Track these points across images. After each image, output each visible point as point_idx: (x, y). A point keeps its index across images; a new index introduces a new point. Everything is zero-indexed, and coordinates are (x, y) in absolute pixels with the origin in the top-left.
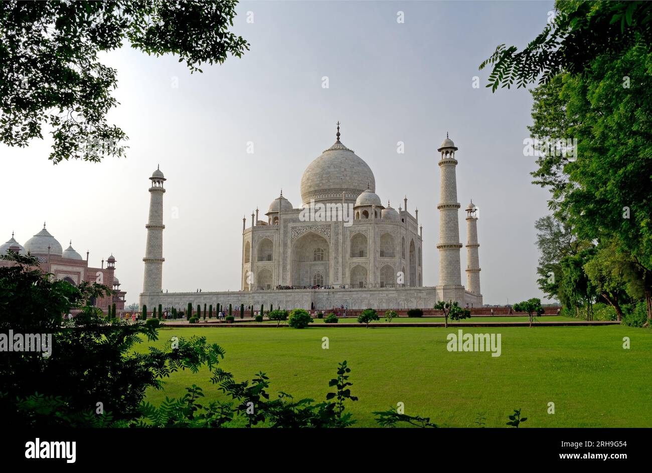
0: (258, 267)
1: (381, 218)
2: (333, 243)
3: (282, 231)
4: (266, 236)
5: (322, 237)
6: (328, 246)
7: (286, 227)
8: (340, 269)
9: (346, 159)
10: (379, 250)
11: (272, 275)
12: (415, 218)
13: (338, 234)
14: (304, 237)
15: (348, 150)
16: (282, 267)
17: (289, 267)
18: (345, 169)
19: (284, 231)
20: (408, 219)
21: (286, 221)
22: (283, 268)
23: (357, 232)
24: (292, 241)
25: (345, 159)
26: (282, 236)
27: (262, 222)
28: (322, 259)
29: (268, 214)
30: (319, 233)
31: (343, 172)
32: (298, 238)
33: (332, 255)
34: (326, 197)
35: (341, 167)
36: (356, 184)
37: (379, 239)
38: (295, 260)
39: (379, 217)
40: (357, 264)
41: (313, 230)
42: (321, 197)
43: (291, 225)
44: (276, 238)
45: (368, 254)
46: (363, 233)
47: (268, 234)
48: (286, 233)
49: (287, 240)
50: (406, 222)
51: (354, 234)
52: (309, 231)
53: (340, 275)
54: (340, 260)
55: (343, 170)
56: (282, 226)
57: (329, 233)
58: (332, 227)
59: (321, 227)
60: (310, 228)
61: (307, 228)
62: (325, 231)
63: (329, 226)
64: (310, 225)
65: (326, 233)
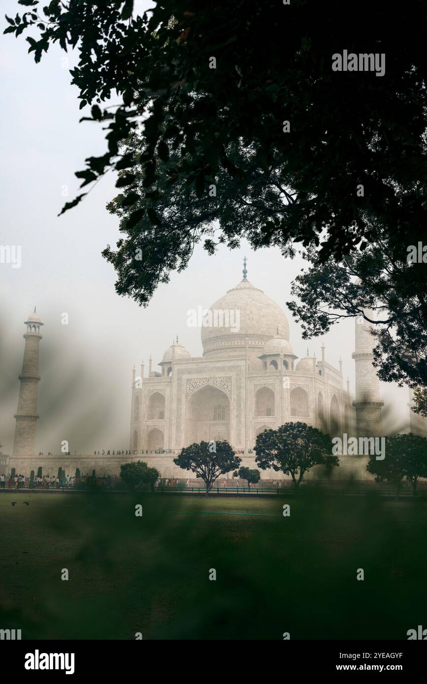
0: (147, 426)
1: (292, 369)
2: (234, 400)
3: (175, 384)
4: (157, 390)
5: (222, 392)
6: (229, 402)
7: (179, 379)
8: (243, 430)
9: (253, 300)
10: (289, 408)
11: (163, 436)
12: (339, 370)
13: (240, 387)
14: (201, 390)
15: (256, 289)
16: (175, 427)
17: (183, 427)
18: (251, 312)
19: (178, 384)
20: (326, 371)
21: (181, 372)
22: (177, 427)
23: (263, 386)
24: (187, 396)
25: (251, 299)
26: (175, 390)
27: (156, 373)
28: (223, 419)
29: (161, 364)
30: (218, 386)
31: (248, 315)
32: (194, 392)
33: (233, 413)
34: (229, 344)
35: (246, 309)
36: (265, 329)
37: (289, 395)
38: (191, 419)
39: (290, 368)
40: (263, 424)
41: (211, 383)
42: (223, 345)
43: (185, 377)
44: (169, 393)
45: (276, 412)
46: (270, 387)
47: (160, 388)
48: (179, 386)
49: (181, 395)
50: (323, 374)
51: (259, 388)
52: (206, 384)
53: (243, 438)
54: (243, 420)
55: (248, 312)
56: (175, 378)
57: (230, 387)
58: (232, 379)
59: (220, 380)
60: (207, 381)
61: (204, 380)
62: (224, 384)
63: (230, 378)
64: (208, 377)
65: (226, 387)
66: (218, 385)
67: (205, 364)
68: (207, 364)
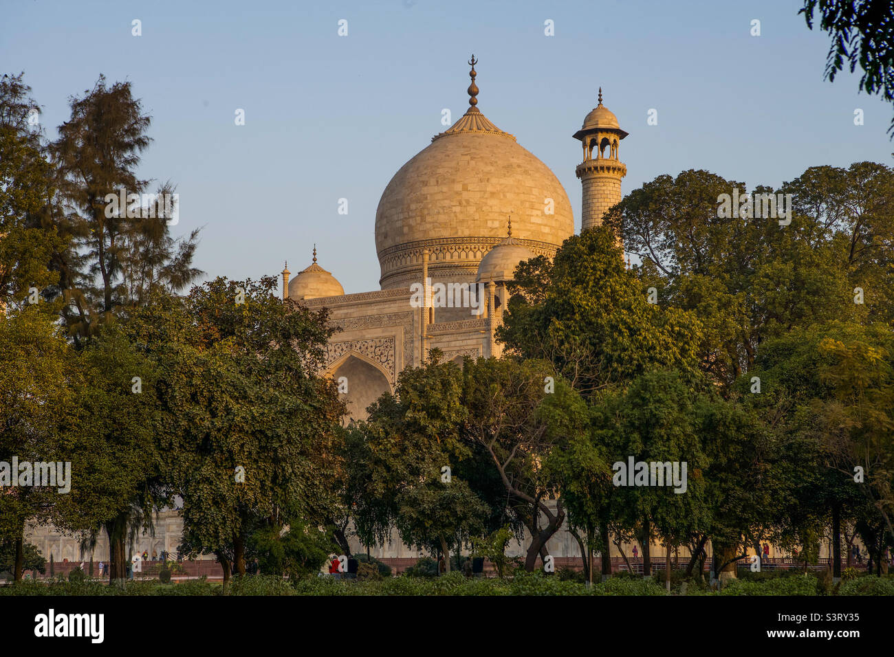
5: (379, 371)
30: (369, 358)
31: (458, 194)
35: (453, 181)
57: (393, 359)
58: (397, 343)
59: (374, 345)
60: (349, 347)
61: (345, 348)
62: (382, 354)
63: (392, 339)
64: (350, 339)
65: (384, 359)
66: (370, 356)
67: (346, 311)
68: (350, 311)
